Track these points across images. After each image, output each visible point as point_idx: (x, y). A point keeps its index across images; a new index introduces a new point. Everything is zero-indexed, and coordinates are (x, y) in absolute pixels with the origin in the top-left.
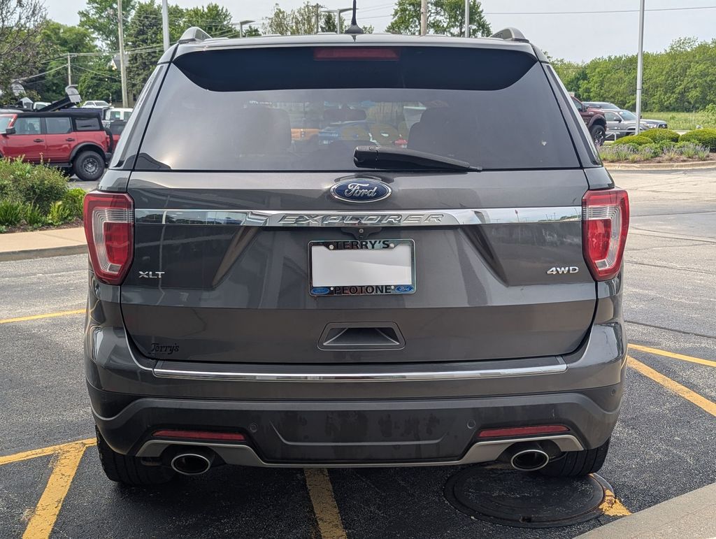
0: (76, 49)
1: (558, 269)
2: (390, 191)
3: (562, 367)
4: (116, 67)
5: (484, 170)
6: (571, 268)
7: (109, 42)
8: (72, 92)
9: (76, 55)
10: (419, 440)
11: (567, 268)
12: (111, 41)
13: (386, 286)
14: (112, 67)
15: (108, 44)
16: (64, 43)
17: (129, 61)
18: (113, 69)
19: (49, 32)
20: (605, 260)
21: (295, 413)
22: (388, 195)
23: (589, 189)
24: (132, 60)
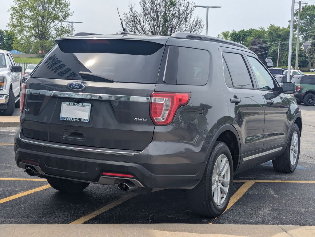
0: (285, 40)
1: (138, 119)
2: (84, 86)
3: (133, 154)
4: (303, 49)
5: (117, 82)
6: (144, 119)
7: (303, 36)
8: (269, 61)
9: (283, 42)
10: (81, 172)
11: (142, 119)
12: (304, 35)
13: (81, 119)
14: (302, 49)
15: (302, 37)
16: (279, 36)
17: (311, 45)
18: (302, 50)
19: (272, 31)
20: (160, 117)
21: (49, 157)
22: (84, 88)
23: (154, 91)
24: (312, 45)
